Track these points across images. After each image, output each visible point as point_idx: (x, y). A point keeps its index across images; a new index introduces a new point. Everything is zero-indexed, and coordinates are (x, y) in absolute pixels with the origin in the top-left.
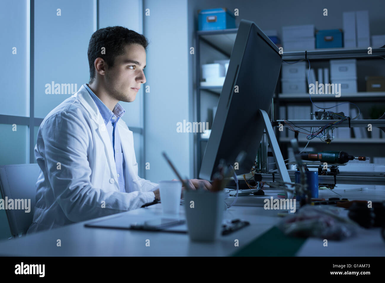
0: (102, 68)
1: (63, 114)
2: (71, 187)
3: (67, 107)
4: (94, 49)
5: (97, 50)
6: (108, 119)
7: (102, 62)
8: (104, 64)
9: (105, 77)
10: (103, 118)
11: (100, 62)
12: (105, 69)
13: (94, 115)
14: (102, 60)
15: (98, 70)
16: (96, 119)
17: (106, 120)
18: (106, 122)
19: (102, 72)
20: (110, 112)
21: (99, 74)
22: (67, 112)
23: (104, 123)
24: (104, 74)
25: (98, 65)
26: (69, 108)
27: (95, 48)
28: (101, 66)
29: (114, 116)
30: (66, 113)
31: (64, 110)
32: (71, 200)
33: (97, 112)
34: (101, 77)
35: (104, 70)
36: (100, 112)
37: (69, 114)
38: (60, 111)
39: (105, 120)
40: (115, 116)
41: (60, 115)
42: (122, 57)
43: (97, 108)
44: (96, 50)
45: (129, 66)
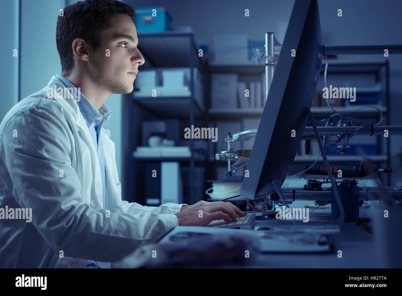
0: (83, 51)
1: (32, 111)
2: (65, 206)
3: (37, 101)
4: (68, 30)
5: (73, 30)
6: (91, 119)
7: (83, 44)
8: (86, 45)
9: (89, 64)
10: (84, 118)
11: (81, 43)
12: (88, 52)
13: (74, 114)
14: (83, 41)
15: (79, 55)
16: (75, 119)
17: (88, 121)
18: (88, 124)
19: (85, 57)
20: (96, 110)
21: (80, 61)
22: (38, 108)
23: (86, 125)
24: (87, 60)
25: (78, 48)
26: (40, 102)
27: (69, 28)
28: (81, 49)
29: (99, 116)
30: (36, 109)
31: (33, 106)
32: (65, 225)
33: (77, 111)
34: (84, 65)
35: (87, 54)
36: (81, 111)
37: (40, 111)
38: (27, 107)
39: (86, 120)
40: (101, 115)
41: (28, 113)
42: (109, 31)
43: (77, 105)
44: (71, 30)
45: (120, 43)
